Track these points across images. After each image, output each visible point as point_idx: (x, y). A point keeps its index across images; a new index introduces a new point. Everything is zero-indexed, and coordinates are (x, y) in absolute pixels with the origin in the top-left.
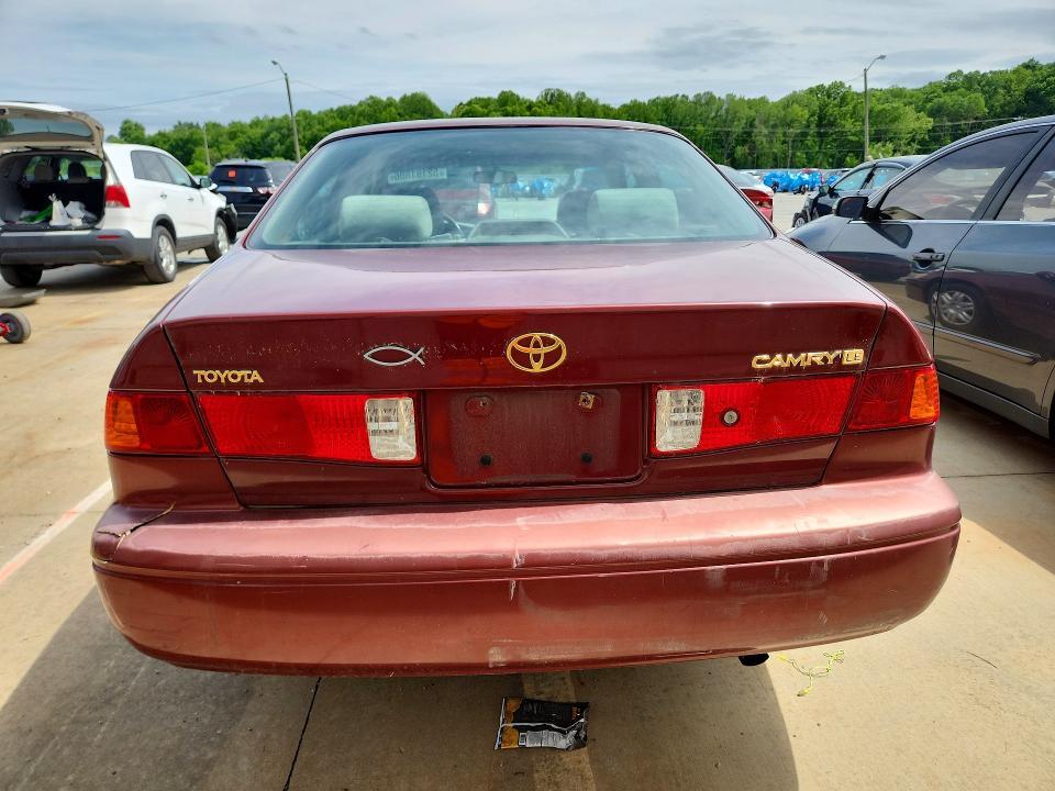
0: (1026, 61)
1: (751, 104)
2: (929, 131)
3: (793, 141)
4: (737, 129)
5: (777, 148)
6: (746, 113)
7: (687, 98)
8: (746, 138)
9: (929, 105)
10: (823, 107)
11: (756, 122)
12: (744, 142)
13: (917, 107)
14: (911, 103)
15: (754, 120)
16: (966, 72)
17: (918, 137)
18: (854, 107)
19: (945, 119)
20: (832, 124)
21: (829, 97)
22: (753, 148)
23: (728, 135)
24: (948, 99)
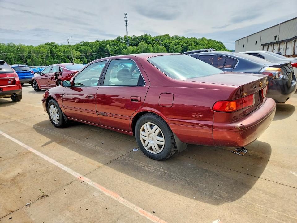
0: (97, 40)
1: (28, 47)
2: (80, 56)
3: (45, 58)
4: (26, 54)
5: (40, 60)
6: (27, 49)
7: (5, 44)
8: (29, 57)
9: (78, 49)
10: (51, 49)
11: (32, 52)
12: (29, 58)
13: (76, 50)
14: (74, 49)
15: (30, 52)
16: (85, 42)
17: (78, 57)
18: (60, 49)
19: (83, 53)
20: (55, 54)
21: (52, 46)
22: (32, 60)
23: (23, 56)
24: (82, 48)
